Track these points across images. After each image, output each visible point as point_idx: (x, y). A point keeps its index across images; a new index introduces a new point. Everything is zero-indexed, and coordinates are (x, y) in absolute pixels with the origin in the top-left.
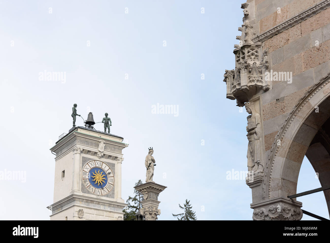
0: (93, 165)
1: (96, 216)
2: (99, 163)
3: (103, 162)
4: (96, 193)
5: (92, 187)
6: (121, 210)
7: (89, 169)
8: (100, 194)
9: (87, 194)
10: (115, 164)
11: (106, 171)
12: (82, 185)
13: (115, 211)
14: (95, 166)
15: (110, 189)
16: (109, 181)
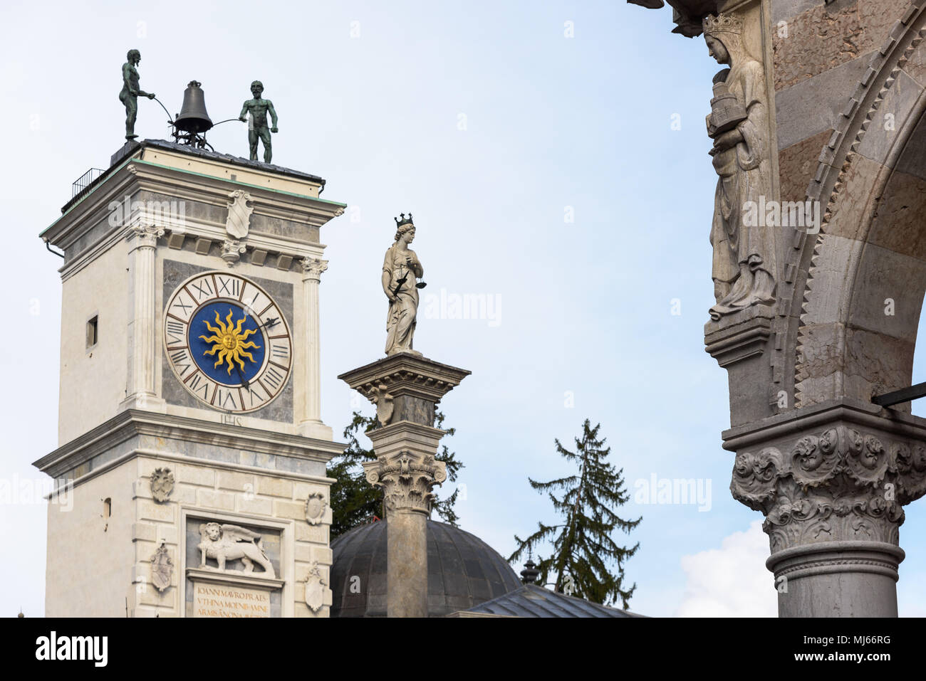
0: (209, 292)
2: (231, 282)
3: (246, 281)
4: (222, 404)
5: (203, 378)
6: (319, 467)
7: (193, 310)
8: (235, 407)
9: (185, 408)
10: (294, 286)
11: (259, 316)
12: (166, 373)
13: (295, 471)
14: (214, 296)
15: (276, 386)
16: (272, 353)
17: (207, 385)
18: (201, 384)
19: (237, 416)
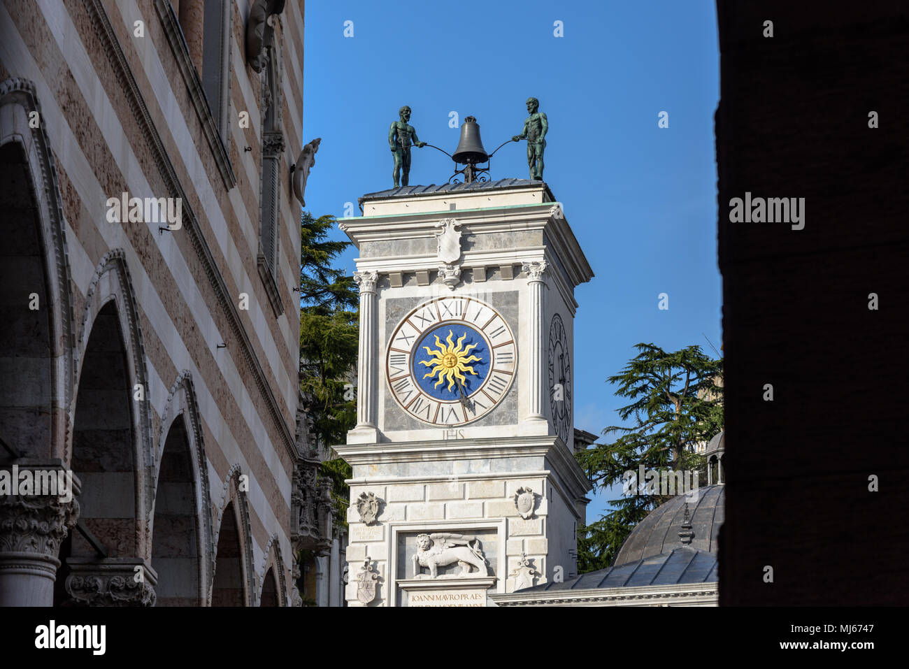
0: (431, 319)
1: (433, 503)
2: (454, 305)
3: (469, 300)
4: (445, 419)
5: (426, 400)
6: (536, 462)
7: (415, 339)
8: (458, 420)
9: (407, 432)
10: (519, 292)
11: (482, 330)
12: (389, 403)
13: (511, 471)
14: (437, 321)
15: (499, 391)
16: (496, 361)
17: (429, 405)
18: (423, 406)
19: (459, 429)
